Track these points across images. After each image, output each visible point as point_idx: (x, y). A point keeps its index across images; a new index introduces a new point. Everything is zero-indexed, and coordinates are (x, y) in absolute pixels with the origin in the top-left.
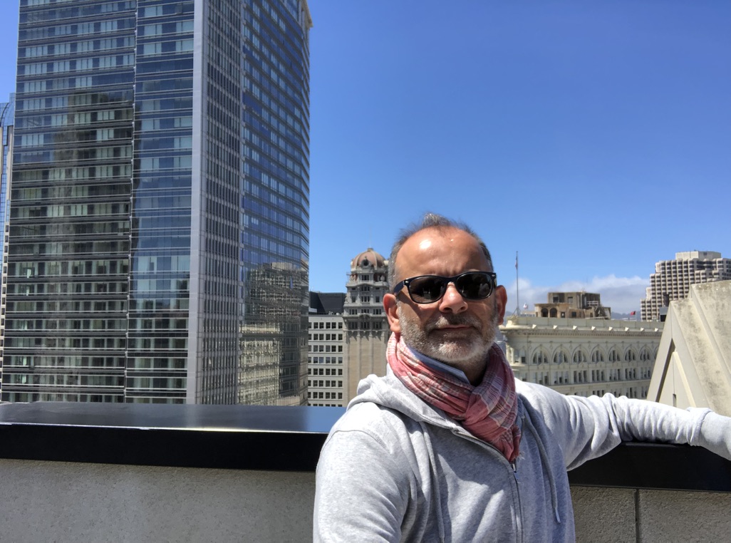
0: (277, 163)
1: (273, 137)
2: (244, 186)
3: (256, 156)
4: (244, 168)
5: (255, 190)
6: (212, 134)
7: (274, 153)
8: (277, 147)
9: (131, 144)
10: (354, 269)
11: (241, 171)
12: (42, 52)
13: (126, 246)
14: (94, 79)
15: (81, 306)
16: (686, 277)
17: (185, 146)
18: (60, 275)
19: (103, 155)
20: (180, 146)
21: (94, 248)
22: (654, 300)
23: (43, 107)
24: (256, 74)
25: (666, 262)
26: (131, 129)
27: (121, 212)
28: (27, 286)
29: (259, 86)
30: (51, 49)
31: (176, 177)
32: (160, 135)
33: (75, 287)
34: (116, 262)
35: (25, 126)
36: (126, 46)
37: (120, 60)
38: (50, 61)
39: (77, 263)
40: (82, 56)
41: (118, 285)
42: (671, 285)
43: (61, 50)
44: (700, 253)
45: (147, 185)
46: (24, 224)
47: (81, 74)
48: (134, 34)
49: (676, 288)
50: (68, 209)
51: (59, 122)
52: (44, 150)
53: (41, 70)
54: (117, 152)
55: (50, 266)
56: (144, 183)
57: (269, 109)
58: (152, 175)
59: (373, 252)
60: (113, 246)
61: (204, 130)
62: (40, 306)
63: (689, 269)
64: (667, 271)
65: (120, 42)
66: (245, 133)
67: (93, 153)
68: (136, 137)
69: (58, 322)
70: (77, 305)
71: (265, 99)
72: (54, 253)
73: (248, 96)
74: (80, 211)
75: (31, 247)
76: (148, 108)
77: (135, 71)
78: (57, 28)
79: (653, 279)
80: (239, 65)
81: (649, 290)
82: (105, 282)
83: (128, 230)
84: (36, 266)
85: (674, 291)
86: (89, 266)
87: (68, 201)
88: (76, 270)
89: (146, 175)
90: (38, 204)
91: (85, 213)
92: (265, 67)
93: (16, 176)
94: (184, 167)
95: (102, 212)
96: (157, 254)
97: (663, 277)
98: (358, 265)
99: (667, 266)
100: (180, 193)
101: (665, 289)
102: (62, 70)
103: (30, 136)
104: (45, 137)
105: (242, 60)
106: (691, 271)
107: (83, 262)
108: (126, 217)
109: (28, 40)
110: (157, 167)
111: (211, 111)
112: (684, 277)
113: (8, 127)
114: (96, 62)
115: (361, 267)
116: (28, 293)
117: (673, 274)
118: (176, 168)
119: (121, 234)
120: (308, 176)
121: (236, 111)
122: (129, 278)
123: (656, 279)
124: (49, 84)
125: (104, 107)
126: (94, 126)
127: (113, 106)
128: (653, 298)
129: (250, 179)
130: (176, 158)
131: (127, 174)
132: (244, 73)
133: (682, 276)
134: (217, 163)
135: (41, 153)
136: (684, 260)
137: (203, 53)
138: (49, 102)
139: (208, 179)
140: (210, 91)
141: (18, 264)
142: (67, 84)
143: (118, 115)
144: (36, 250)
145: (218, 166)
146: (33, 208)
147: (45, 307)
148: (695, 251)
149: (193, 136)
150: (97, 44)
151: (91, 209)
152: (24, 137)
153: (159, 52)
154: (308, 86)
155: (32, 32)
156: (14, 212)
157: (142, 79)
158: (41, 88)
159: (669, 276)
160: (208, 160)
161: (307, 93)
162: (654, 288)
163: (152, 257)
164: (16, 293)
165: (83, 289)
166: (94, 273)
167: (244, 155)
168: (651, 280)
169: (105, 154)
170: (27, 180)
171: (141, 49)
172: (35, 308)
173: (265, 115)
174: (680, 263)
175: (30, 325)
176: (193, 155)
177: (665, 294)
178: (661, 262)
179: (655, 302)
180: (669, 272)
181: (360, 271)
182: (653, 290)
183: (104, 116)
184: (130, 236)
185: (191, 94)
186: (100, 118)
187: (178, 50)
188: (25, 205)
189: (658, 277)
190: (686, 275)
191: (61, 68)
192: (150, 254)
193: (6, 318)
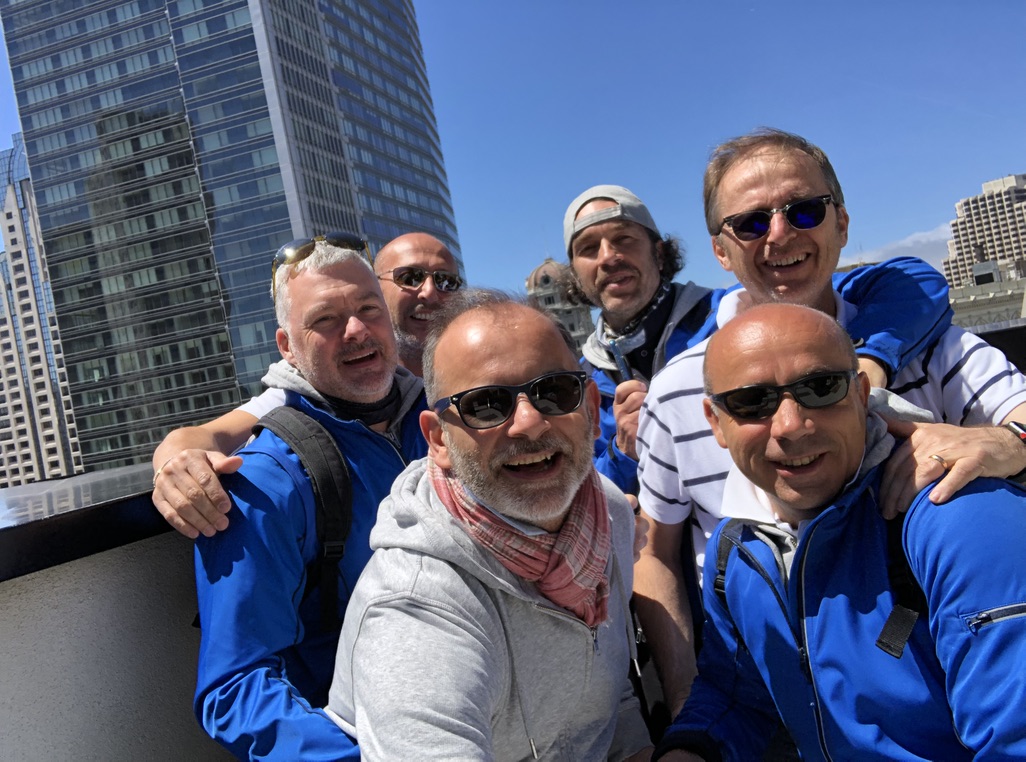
0: (398, 161)
1: (386, 126)
2: (360, 203)
3: (367, 158)
4: (355, 178)
5: (377, 206)
6: (302, 138)
7: (390, 148)
8: (393, 139)
9: (194, 173)
10: (532, 292)
11: (352, 181)
12: (45, 67)
13: (218, 315)
14: (124, 92)
15: (177, 406)
16: (1003, 216)
17: (268, 162)
18: (139, 369)
19: (160, 195)
20: (262, 163)
21: (176, 325)
22: (961, 257)
23: (64, 144)
24: (344, 40)
25: (971, 200)
26: (190, 152)
27: (203, 271)
28: (97, 392)
29: (352, 55)
30: (56, 60)
31: (266, 207)
32: (232, 153)
33: (163, 382)
34: (209, 339)
35: (46, 176)
36: (157, 35)
37: (153, 57)
38: (59, 79)
39: (158, 349)
40: (101, 63)
41: (220, 369)
42: (982, 231)
43: (70, 60)
44: (1017, 178)
45: (228, 226)
46: (76, 309)
47: (106, 88)
48: (165, 15)
49: (991, 235)
50: (129, 279)
51: (92, 161)
52: (78, 204)
53: (49, 93)
54: (177, 188)
55: (123, 361)
56: (225, 224)
57: (371, 87)
58: (233, 210)
59: (553, 263)
60: (201, 318)
61: (290, 134)
62: (121, 416)
63: (1005, 203)
64: (973, 212)
65: (148, 31)
66: (345, 127)
67: (146, 196)
68: (199, 161)
69: (150, 434)
70: (171, 406)
71: (364, 74)
72: (124, 342)
73: (339, 74)
74: (146, 279)
75: (92, 340)
76: (208, 116)
77: (178, 68)
78: (57, 28)
79: (955, 228)
80: (318, 30)
81: (952, 245)
82: (201, 369)
83: (216, 293)
84: (105, 364)
85: (988, 239)
86: (175, 351)
87: (127, 267)
88: (158, 359)
89: (225, 212)
90: (87, 279)
91: (154, 280)
92: (354, 26)
93: (50, 246)
94: (273, 191)
95: (175, 275)
96: (263, 318)
97: (969, 222)
98: (536, 284)
99: (972, 206)
100: (275, 229)
101: (974, 239)
102: (78, 88)
103: (56, 188)
104: (77, 185)
105: (320, 23)
106: (1008, 206)
107: (166, 348)
108: (209, 276)
109: (22, 54)
110: (237, 200)
111: (293, 105)
112: (1000, 217)
113: (21, 182)
114: (122, 67)
115: (541, 286)
116: (101, 402)
117: (982, 215)
118: (263, 194)
119: (207, 300)
120: (443, 173)
121: (326, 97)
122: (232, 357)
123: (960, 227)
124: (65, 111)
125: (147, 128)
126: (140, 157)
127: (158, 124)
128: (959, 254)
129: (366, 191)
130: (260, 181)
131: (198, 215)
132: (327, 40)
133: (995, 215)
134: (316, 177)
135: (75, 209)
136: (996, 192)
137: (265, 23)
138: (70, 136)
139: (309, 203)
140: (286, 76)
141: (79, 366)
142: (89, 106)
143: (167, 135)
144: (100, 342)
145: (319, 181)
146: (82, 286)
147: (129, 416)
148: (1010, 175)
149: (277, 145)
150: (117, 41)
151: (160, 273)
152: (48, 192)
153: (205, 34)
154: (418, 41)
155: (24, 41)
156: (58, 296)
157: (192, 78)
158: (55, 118)
159: (977, 220)
160: (304, 175)
161: (419, 52)
162: (958, 240)
163: (257, 324)
164: (86, 405)
165: (174, 383)
166: (184, 360)
167: (351, 159)
168: (953, 229)
169: (162, 193)
170: (67, 249)
171: (178, 35)
172: (115, 419)
173: (368, 96)
174: (991, 197)
175: (114, 444)
176: (282, 172)
177: (975, 245)
178: (963, 201)
179: (963, 260)
180: (976, 214)
181: (542, 292)
182: (957, 243)
183: (149, 141)
184: (222, 300)
185: (262, 86)
186: (144, 145)
187: (231, 27)
188: (71, 285)
189: (962, 223)
190: (1001, 214)
191: (76, 85)
192: (254, 320)
193: (80, 439)
